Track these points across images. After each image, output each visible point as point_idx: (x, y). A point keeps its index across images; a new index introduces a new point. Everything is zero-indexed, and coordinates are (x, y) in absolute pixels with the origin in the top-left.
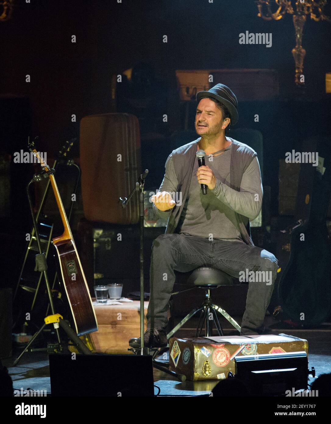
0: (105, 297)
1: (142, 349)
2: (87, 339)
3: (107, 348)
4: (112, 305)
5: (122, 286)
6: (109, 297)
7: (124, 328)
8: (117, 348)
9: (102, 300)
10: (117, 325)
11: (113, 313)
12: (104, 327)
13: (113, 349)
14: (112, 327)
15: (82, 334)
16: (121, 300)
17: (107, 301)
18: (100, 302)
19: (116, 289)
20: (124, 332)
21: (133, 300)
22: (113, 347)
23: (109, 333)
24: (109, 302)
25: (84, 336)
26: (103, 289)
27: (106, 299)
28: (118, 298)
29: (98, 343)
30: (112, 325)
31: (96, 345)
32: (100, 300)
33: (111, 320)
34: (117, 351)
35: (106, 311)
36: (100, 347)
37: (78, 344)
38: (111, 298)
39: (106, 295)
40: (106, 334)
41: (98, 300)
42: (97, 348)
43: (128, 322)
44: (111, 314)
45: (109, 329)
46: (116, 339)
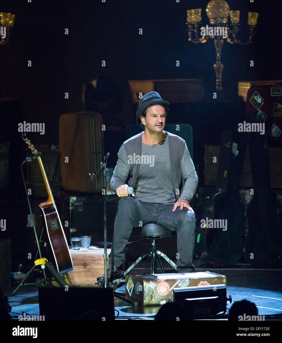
0: (78, 246)
1: (106, 283)
2: (65, 276)
3: (80, 283)
4: (84, 251)
5: (91, 237)
6: (81, 246)
7: (92, 268)
8: (87, 283)
9: (77, 248)
10: (87, 266)
11: (84, 257)
12: (77, 267)
13: (85, 283)
14: (84, 268)
15: (62, 272)
16: (90, 248)
17: (80, 248)
18: (75, 249)
19: (86, 240)
20: (93, 271)
21: (99, 247)
22: (84, 282)
23: (82, 272)
24: (81, 249)
25: (64, 274)
26: (77, 240)
27: (79, 247)
28: (88, 246)
29: (73, 279)
30: (83, 266)
31: (72, 281)
32: (75, 248)
33: (83, 262)
34: (87, 284)
35: (79, 256)
36: (75, 282)
37: (59, 280)
38: (83, 246)
39: (79, 244)
40: (79, 272)
41: (73, 248)
42: (72, 283)
43: (95, 264)
44: (83, 258)
45: (81, 269)
46: (86, 276)
